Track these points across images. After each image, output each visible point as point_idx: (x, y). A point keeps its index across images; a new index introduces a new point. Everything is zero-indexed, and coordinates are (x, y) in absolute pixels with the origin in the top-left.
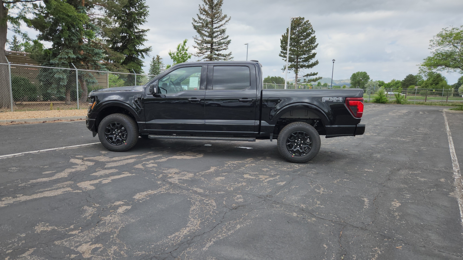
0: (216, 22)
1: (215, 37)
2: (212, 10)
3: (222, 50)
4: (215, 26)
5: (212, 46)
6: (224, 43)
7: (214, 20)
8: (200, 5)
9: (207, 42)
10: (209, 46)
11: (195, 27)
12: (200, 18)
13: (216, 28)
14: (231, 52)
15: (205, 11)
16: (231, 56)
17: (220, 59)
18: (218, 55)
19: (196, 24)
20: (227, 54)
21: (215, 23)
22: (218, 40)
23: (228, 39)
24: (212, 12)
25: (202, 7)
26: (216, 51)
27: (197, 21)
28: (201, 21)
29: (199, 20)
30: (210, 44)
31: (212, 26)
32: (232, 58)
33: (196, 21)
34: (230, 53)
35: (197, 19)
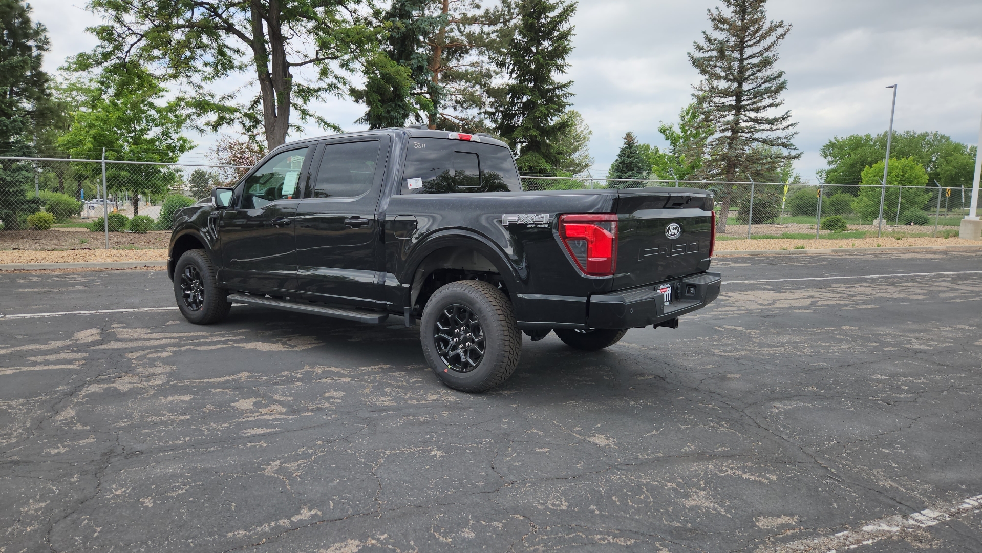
0: (749, 43)
1: (747, 79)
2: (743, 16)
3: (765, 107)
4: (748, 52)
5: (739, 100)
6: (768, 91)
7: (746, 40)
8: (709, 10)
9: (725, 93)
10: (731, 101)
11: (696, 63)
12: (709, 40)
13: (751, 57)
14: (789, 111)
15: (723, 21)
16: (789, 121)
17: (757, 131)
18: (755, 120)
19: (698, 55)
20: (779, 115)
21: (751, 46)
22: (754, 85)
23: (782, 80)
24: (743, 20)
25: (715, 13)
26: (748, 111)
27: (705, 47)
28: (712, 47)
29: (708, 44)
30: (734, 98)
31: (742, 54)
32: (792, 125)
33: (700, 48)
34: (786, 114)
35: (702, 42)
